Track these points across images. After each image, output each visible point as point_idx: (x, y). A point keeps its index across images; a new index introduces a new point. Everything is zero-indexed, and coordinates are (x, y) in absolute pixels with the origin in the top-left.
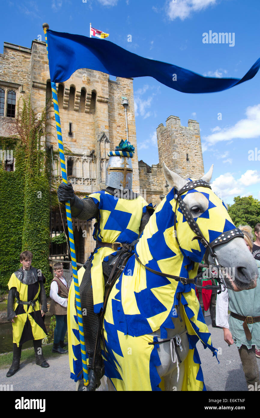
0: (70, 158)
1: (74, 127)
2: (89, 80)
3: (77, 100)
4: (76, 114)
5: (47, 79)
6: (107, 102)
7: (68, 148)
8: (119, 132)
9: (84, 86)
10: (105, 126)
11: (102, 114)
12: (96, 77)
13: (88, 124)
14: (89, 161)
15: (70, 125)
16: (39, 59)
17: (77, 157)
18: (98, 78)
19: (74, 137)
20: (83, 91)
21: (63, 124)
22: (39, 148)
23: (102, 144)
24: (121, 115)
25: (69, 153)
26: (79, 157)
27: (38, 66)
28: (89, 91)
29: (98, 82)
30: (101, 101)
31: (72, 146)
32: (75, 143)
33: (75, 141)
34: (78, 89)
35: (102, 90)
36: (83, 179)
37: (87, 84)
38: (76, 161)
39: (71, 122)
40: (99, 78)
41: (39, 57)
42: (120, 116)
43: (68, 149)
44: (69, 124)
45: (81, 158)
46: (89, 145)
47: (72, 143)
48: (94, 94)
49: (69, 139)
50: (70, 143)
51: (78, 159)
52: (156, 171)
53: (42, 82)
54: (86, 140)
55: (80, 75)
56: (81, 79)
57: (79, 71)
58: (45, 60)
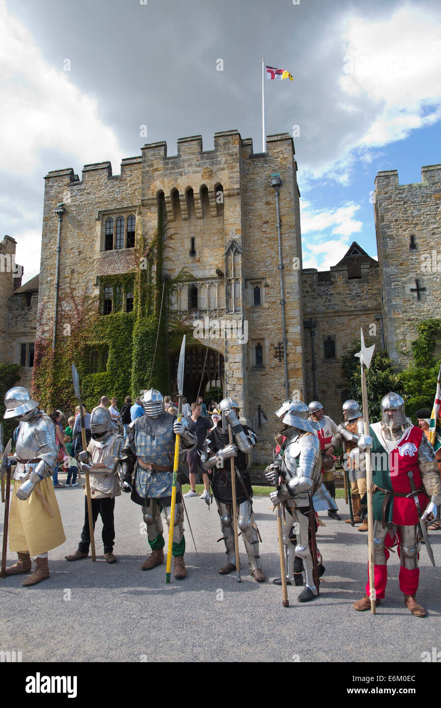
0: (193, 286)
1: (198, 242)
2: (213, 171)
3: (198, 205)
4: (200, 222)
5: (158, 190)
6: (238, 194)
8: (265, 232)
9: (205, 182)
10: (236, 230)
11: (232, 214)
12: (221, 163)
13: (216, 233)
14: (216, 285)
15: (193, 240)
16: (148, 169)
17: (201, 282)
18: (224, 163)
19: (197, 256)
20: (204, 190)
21: (183, 242)
22: (150, 281)
23: (231, 257)
24: (270, 204)
25: (192, 278)
27: (147, 178)
28: (211, 188)
29: (223, 169)
30: (230, 196)
31: (195, 268)
32: (198, 264)
33: (199, 261)
34: (196, 190)
35: (230, 178)
36: (209, 310)
37: (208, 178)
38: (201, 288)
39: (193, 235)
40: (226, 162)
42: (268, 206)
43: (188, 273)
44: (190, 239)
45: (206, 283)
46: (217, 262)
47: (195, 264)
48: (218, 188)
49: (191, 259)
50: (191, 265)
51: (203, 284)
52: (367, 274)
53: (151, 197)
54: (214, 256)
55: (199, 169)
56: (200, 175)
57: (198, 163)
58: (155, 167)
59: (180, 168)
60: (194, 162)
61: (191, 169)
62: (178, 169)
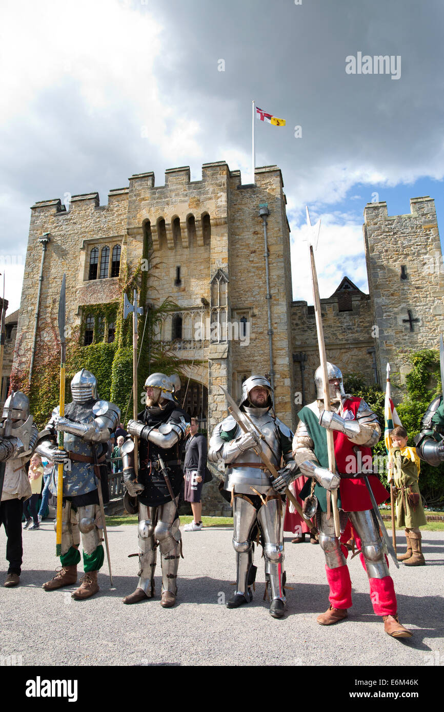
0: (178, 315)
1: (184, 271)
2: (199, 200)
3: (185, 233)
4: (186, 252)
5: (143, 219)
6: (225, 224)
7: (174, 301)
8: (253, 261)
9: (191, 211)
10: (223, 259)
11: (218, 242)
12: (208, 192)
13: (202, 262)
14: (202, 314)
15: (178, 269)
16: (134, 198)
17: (186, 312)
18: (212, 193)
19: (183, 285)
20: (191, 219)
21: (169, 271)
25: (177, 308)
26: (188, 312)
27: (133, 207)
28: (198, 216)
29: (210, 199)
30: (217, 225)
31: (180, 298)
32: (183, 293)
33: (184, 290)
34: (183, 219)
35: (217, 207)
36: (194, 341)
37: (195, 207)
38: (186, 317)
39: (179, 264)
41: (135, 195)
43: (174, 303)
44: (175, 268)
45: (191, 313)
46: (202, 291)
47: (180, 293)
48: (206, 217)
49: (175, 289)
50: (176, 294)
51: (188, 314)
52: (358, 307)
53: (137, 226)
54: (200, 285)
55: (186, 198)
56: (187, 204)
57: (185, 192)
58: (142, 197)
59: (167, 197)
60: (181, 192)
61: (178, 199)
62: (165, 198)
